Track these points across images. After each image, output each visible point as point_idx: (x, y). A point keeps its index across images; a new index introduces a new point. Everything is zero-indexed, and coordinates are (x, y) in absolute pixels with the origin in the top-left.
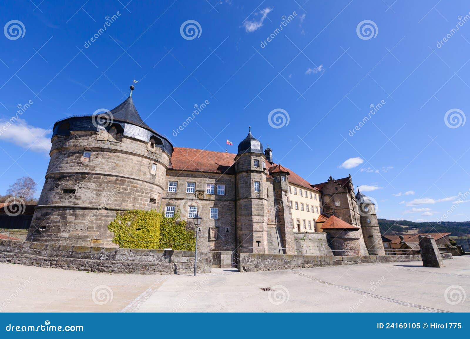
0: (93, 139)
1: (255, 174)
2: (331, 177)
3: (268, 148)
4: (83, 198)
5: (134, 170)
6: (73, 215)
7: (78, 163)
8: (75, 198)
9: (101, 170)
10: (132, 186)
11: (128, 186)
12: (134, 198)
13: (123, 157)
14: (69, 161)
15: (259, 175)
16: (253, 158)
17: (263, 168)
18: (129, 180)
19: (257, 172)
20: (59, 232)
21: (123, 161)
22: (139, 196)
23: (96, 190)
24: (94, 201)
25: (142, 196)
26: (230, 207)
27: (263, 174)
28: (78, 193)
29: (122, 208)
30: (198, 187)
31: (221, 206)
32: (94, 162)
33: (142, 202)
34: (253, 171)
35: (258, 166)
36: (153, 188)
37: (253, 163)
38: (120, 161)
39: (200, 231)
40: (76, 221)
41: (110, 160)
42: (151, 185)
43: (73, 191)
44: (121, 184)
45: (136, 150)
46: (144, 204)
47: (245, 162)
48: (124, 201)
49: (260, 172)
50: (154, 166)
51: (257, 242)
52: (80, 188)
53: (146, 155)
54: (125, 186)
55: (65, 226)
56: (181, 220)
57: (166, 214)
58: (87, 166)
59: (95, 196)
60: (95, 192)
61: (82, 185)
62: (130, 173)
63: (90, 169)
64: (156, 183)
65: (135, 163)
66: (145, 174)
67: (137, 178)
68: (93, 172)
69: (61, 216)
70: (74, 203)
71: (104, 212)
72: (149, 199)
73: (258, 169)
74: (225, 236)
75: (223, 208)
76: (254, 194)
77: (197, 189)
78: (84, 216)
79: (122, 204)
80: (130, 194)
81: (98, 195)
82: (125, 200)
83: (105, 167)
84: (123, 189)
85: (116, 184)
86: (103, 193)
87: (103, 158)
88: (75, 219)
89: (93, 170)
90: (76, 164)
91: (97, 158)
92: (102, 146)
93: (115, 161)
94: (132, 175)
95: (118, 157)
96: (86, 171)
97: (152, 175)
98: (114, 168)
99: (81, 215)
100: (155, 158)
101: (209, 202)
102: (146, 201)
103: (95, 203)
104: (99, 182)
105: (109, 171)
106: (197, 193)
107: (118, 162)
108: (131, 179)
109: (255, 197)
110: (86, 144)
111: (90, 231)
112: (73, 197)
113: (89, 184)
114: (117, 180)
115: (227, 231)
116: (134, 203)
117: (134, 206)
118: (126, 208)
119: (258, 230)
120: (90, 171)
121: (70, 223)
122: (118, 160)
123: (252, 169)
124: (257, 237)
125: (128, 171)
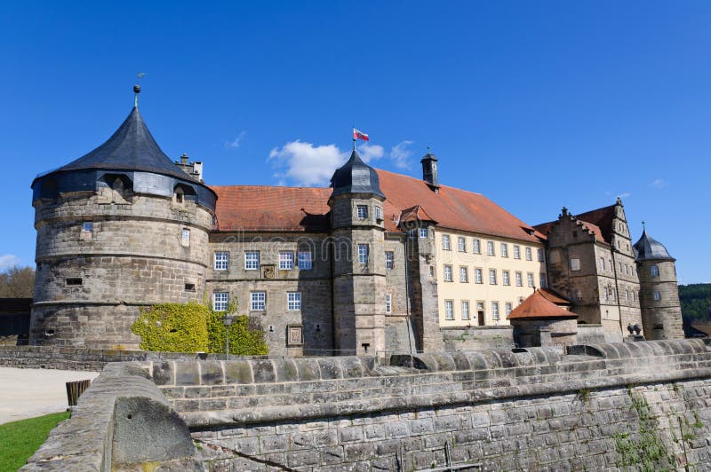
0: (92, 203)
1: (360, 231)
2: (564, 211)
3: (428, 155)
4: (94, 291)
5: (156, 244)
6: (85, 314)
7: (78, 240)
8: (84, 291)
9: (110, 249)
10: (156, 269)
11: (150, 269)
12: (162, 287)
13: (137, 226)
14: (66, 239)
15: (366, 232)
16: (356, 203)
17: (375, 220)
18: (152, 259)
19: (363, 228)
20: (72, 336)
21: (138, 231)
22: (169, 282)
23: (108, 278)
24: (107, 293)
25: (172, 282)
26: (323, 291)
27: (374, 231)
28: (86, 284)
29: (146, 302)
30: (263, 259)
31: (306, 287)
32: (98, 237)
33: (174, 291)
34: (356, 227)
35: (366, 216)
36: (187, 267)
37: (355, 212)
38: (134, 232)
39: (271, 331)
40: (90, 322)
41: (120, 233)
42: (184, 263)
43: (79, 281)
44: (140, 268)
45: (155, 213)
46: (176, 294)
47: (342, 210)
48: (147, 291)
49: (370, 228)
50: (186, 233)
51: (363, 345)
52: (88, 276)
53: (171, 217)
54: (146, 270)
55: (78, 328)
56: (241, 314)
57: (214, 307)
58: (91, 244)
59: (108, 287)
60: (107, 281)
61: (90, 273)
62: (150, 249)
63: (96, 249)
64: (191, 259)
65: (156, 234)
66: (173, 248)
67: (162, 255)
68: (100, 252)
69: (70, 315)
70: (84, 298)
71: (123, 308)
72: (184, 286)
73: (365, 223)
74: (315, 338)
75: (309, 291)
76: (357, 267)
77: (262, 262)
78: (99, 315)
79: (145, 295)
80: (154, 280)
81: (112, 285)
82: (149, 290)
83: (115, 243)
84: (143, 274)
85: (133, 267)
86: (118, 282)
87: (110, 230)
88: (89, 319)
89: (100, 249)
90: (76, 242)
91: (102, 231)
92: (106, 212)
93: (127, 233)
94: (154, 252)
95: (131, 226)
96: (91, 252)
97: (184, 247)
98: (127, 245)
99: (95, 314)
100: (185, 219)
101: (284, 283)
102: (180, 288)
103: (110, 296)
104: (110, 267)
105: (122, 250)
106: (263, 270)
107: (131, 234)
108: (153, 257)
109: (359, 272)
110: (84, 211)
111: (110, 335)
112: (80, 290)
113: (98, 270)
114: (133, 261)
115: (318, 330)
116: (162, 293)
117: (162, 298)
118: (151, 301)
119: (364, 326)
120: (96, 252)
121: (83, 324)
122: (130, 231)
123: (354, 223)
124: (363, 338)
125: (148, 247)
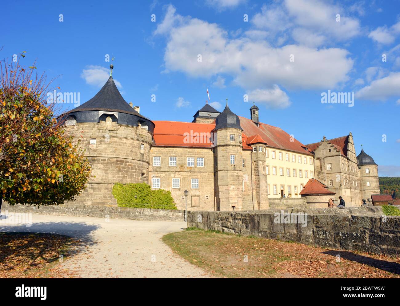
0: (96, 129)
1: (231, 148)
4: (97, 176)
5: (128, 152)
6: (92, 188)
7: (88, 149)
9: (105, 154)
10: (128, 165)
11: (125, 165)
12: (131, 174)
13: (119, 142)
15: (234, 148)
17: (239, 142)
18: (126, 160)
19: (232, 146)
20: (85, 200)
21: (120, 145)
23: (104, 170)
24: (104, 178)
25: (135, 172)
26: (210, 178)
27: (238, 148)
28: (93, 173)
29: (124, 182)
30: (179, 161)
31: (201, 177)
32: (99, 148)
33: (137, 177)
34: (229, 146)
36: (142, 165)
37: (229, 138)
38: (118, 145)
39: (183, 199)
40: (95, 193)
41: (110, 145)
42: (141, 162)
44: (121, 164)
45: (128, 135)
46: (138, 179)
47: (223, 135)
48: (124, 177)
49: (236, 146)
50: (142, 146)
51: (232, 207)
52: (93, 168)
53: (136, 137)
54: (123, 166)
55: (88, 196)
56: (167, 190)
57: (153, 186)
58: (95, 151)
59: (104, 174)
61: (94, 166)
62: (125, 154)
63: (98, 154)
64: (145, 160)
65: (129, 146)
66: (136, 154)
67: (131, 158)
68: (100, 156)
70: (91, 180)
71: (112, 186)
72: (141, 174)
73: (234, 144)
74: (205, 203)
76: (230, 166)
78: (100, 189)
79: (123, 179)
80: (127, 171)
81: (106, 173)
83: (108, 151)
84: (122, 168)
85: (117, 164)
86: (110, 172)
87: (105, 144)
88: (94, 191)
89: (100, 154)
91: (101, 144)
92: (103, 134)
93: (114, 146)
94: (128, 156)
95: (116, 142)
96: (95, 155)
97: (141, 154)
98: (114, 152)
99: (98, 188)
100: (142, 139)
101: (190, 173)
102: (139, 175)
103: (105, 179)
104: (105, 164)
105: (111, 155)
106: (179, 167)
107: (116, 146)
109: (230, 169)
110: (91, 134)
111: (105, 200)
113: (98, 165)
114: (117, 161)
115: (207, 199)
116: (131, 178)
117: (131, 181)
118: (126, 182)
119: (233, 197)
121: (91, 194)
123: (228, 143)
124: (232, 203)
